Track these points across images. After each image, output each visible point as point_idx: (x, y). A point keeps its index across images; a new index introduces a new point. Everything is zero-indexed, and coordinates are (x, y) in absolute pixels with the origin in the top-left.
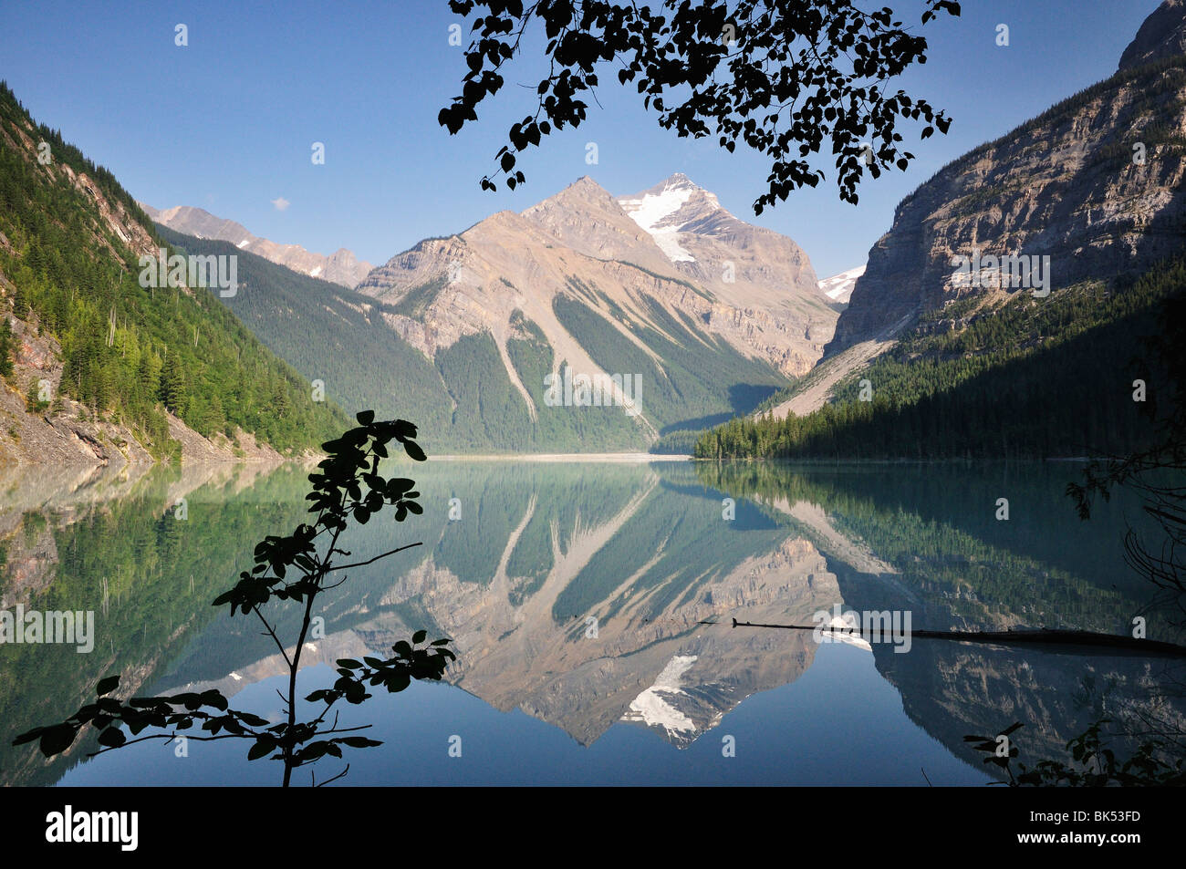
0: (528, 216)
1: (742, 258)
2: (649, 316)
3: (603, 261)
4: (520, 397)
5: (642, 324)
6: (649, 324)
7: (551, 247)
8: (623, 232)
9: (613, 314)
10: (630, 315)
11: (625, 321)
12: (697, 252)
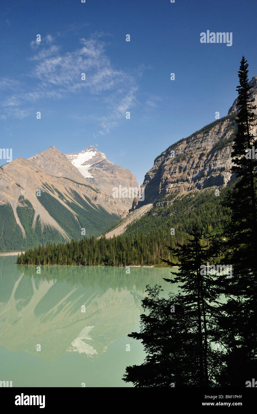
0: (30, 160)
1: (111, 177)
2: (74, 198)
3: (57, 177)
4: (20, 229)
5: (70, 201)
6: (73, 201)
7: (38, 172)
8: (66, 167)
9: (60, 197)
10: (66, 197)
11: (64, 200)
12: (95, 174)
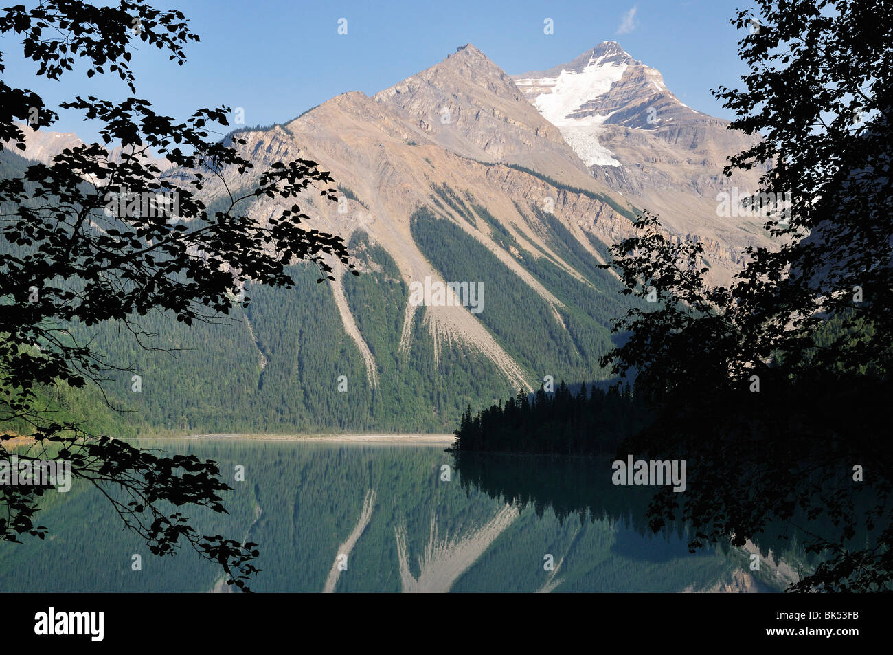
0: (384, 99)
1: (689, 162)
2: (547, 243)
3: (486, 164)
4: (356, 352)
5: (536, 254)
6: (547, 254)
7: (414, 144)
8: (518, 124)
9: (496, 239)
10: (520, 240)
11: (512, 249)
12: (624, 153)
